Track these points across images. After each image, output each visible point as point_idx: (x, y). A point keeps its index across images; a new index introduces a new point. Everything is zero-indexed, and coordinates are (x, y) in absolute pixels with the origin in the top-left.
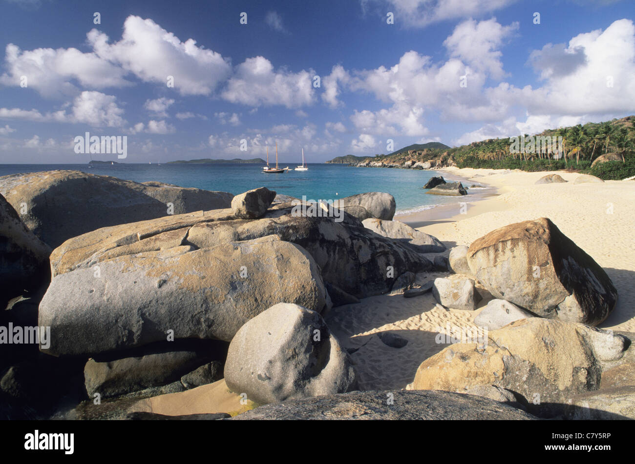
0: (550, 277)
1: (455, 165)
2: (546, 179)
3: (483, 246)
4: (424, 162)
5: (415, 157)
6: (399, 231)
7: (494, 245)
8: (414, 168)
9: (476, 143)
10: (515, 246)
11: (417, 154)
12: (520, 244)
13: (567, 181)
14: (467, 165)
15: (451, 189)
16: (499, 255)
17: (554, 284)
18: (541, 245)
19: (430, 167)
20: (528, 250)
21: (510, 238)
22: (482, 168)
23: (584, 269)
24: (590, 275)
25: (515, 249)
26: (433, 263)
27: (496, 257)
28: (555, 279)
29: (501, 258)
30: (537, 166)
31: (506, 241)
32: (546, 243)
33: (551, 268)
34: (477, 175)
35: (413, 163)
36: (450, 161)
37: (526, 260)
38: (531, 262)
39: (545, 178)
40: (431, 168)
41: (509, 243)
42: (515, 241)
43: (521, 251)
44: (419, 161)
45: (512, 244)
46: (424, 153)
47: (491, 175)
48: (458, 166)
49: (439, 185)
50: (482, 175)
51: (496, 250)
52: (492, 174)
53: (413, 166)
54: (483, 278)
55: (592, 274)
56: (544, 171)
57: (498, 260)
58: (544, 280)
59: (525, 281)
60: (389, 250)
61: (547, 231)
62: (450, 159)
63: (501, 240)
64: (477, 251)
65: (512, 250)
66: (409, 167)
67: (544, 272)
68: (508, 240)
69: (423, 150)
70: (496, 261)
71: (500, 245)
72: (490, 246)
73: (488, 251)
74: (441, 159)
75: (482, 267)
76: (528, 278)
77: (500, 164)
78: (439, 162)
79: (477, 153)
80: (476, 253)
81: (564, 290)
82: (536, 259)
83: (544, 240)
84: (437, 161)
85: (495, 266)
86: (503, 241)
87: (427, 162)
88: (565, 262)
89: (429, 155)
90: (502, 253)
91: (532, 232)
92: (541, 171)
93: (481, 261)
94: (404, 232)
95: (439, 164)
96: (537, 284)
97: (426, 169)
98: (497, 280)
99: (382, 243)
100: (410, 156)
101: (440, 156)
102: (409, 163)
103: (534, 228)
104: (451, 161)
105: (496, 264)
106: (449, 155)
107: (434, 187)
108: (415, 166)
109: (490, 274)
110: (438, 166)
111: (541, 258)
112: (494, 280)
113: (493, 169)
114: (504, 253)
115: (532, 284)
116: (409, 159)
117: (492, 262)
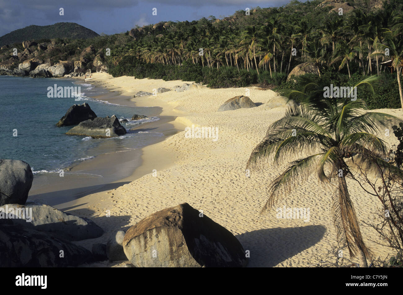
0: (186, 255)
1: (106, 68)
2: (232, 104)
3: (135, 235)
4: (52, 65)
5: (36, 53)
6: (47, 217)
7: (144, 233)
8: (36, 75)
9: (137, 30)
10: (158, 233)
11: (39, 48)
12: (162, 230)
13: (258, 104)
14: (125, 71)
15: (102, 128)
16: (148, 242)
17: (190, 259)
18: (176, 230)
19: (64, 74)
20: (168, 235)
21: (154, 227)
22: (147, 77)
23: (214, 244)
24: (219, 248)
25: (159, 235)
26: (92, 252)
27: (146, 243)
28: (189, 256)
29: (150, 243)
30: (223, 79)
31: (152, 229)
32: (180, 229)
33: (185, 247)
34: (141, 92)
35: (34, 65)
36: (97, 62)
37: (168, 243)
38: (171, 245)
39: (230, 102)
40: (66, 76)
41: (154, 231)
42: (158, 229)
43: (163, 237)
44: (43, 63)
45: (156, 231)
46: (51, 46)
47: (162, 92)
48: (110, 72)
49: (85, 122)
50: (149, 91)
51: (146, 238)
52: (164, 90)
53: (32, 72)
54: (137, 262)
55: (221, 246)
56: (231, 87)
57: (148, 246)
58: (182, 257)
59: (169, 260)
60: (49, 246)
61: (182, 217)
62: (96, 58)
63: (148, 229)
64: (131, 240)
65: (157, 236)
66: (26, 73)
67: (182, 251)
68: (153, 229)
69: (49, 41)
70: (146, 247)
71: (148, 233)
72: (140, 235)
73: (139, 239)
74: (81, 58)
75: (136, 253)
76: (171, 257)
77: (175, 72)
78: (78, 64)
79: (139, 52)
80: (130, 241)
81: (196, 263)
82: (175, 241)
83: (178, 226)
84: (76, 62)
85: (146, 251)
86: (149, 230)
87: (57, 65)
88: (197, 240)
89: (60, 51)
90: (150, 240)
91: (170, 219)
92: (228, 87)
93: (135, 247)
94: (53, 218)
95: (79, 68)
96: (178, 262)
97: (56, 77)
98: (149, 263)
99: (41, 241)
100: (26, 52)
101: (80, 53)
102: (26, 65)
103: (173, 216)
104: (99, 63)
105: (146, 249)
106: (94, 51)
107: (76, 124)
108: (36, 71)
109: (142, 258)
110: (77, 71)
111: (178, 240)
112: (146, 263)
113: (164, 80)
114: (152, 239)
115: (175, 262)
116: (25, 58)
117: (143, 248)
